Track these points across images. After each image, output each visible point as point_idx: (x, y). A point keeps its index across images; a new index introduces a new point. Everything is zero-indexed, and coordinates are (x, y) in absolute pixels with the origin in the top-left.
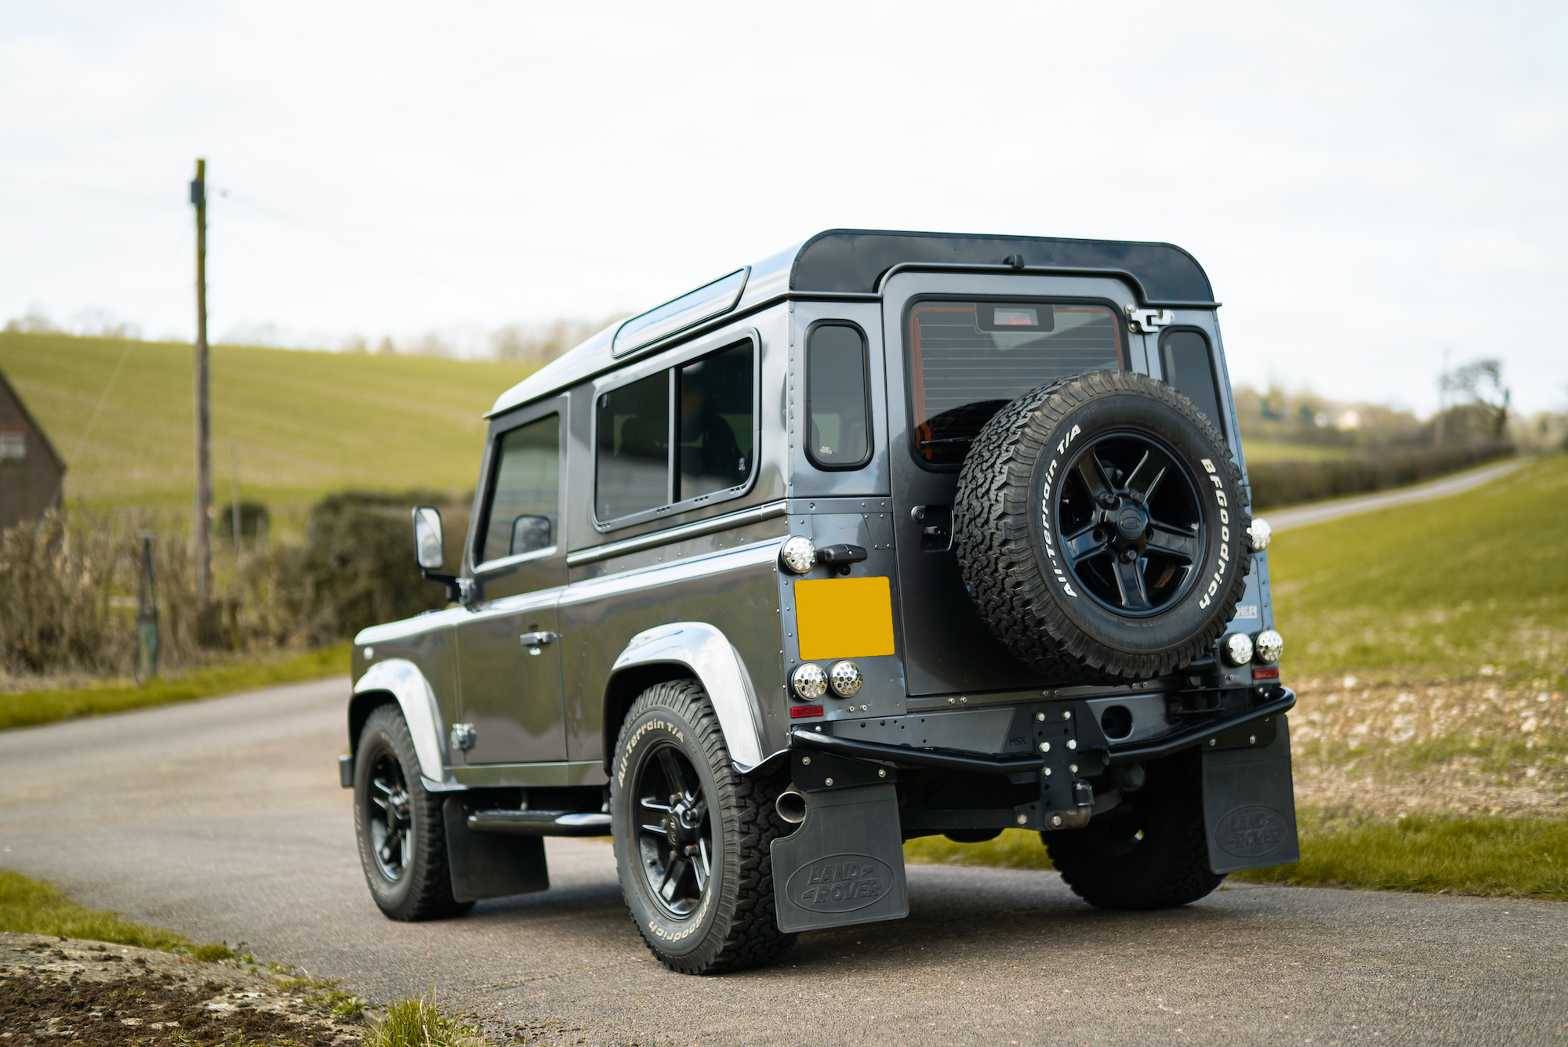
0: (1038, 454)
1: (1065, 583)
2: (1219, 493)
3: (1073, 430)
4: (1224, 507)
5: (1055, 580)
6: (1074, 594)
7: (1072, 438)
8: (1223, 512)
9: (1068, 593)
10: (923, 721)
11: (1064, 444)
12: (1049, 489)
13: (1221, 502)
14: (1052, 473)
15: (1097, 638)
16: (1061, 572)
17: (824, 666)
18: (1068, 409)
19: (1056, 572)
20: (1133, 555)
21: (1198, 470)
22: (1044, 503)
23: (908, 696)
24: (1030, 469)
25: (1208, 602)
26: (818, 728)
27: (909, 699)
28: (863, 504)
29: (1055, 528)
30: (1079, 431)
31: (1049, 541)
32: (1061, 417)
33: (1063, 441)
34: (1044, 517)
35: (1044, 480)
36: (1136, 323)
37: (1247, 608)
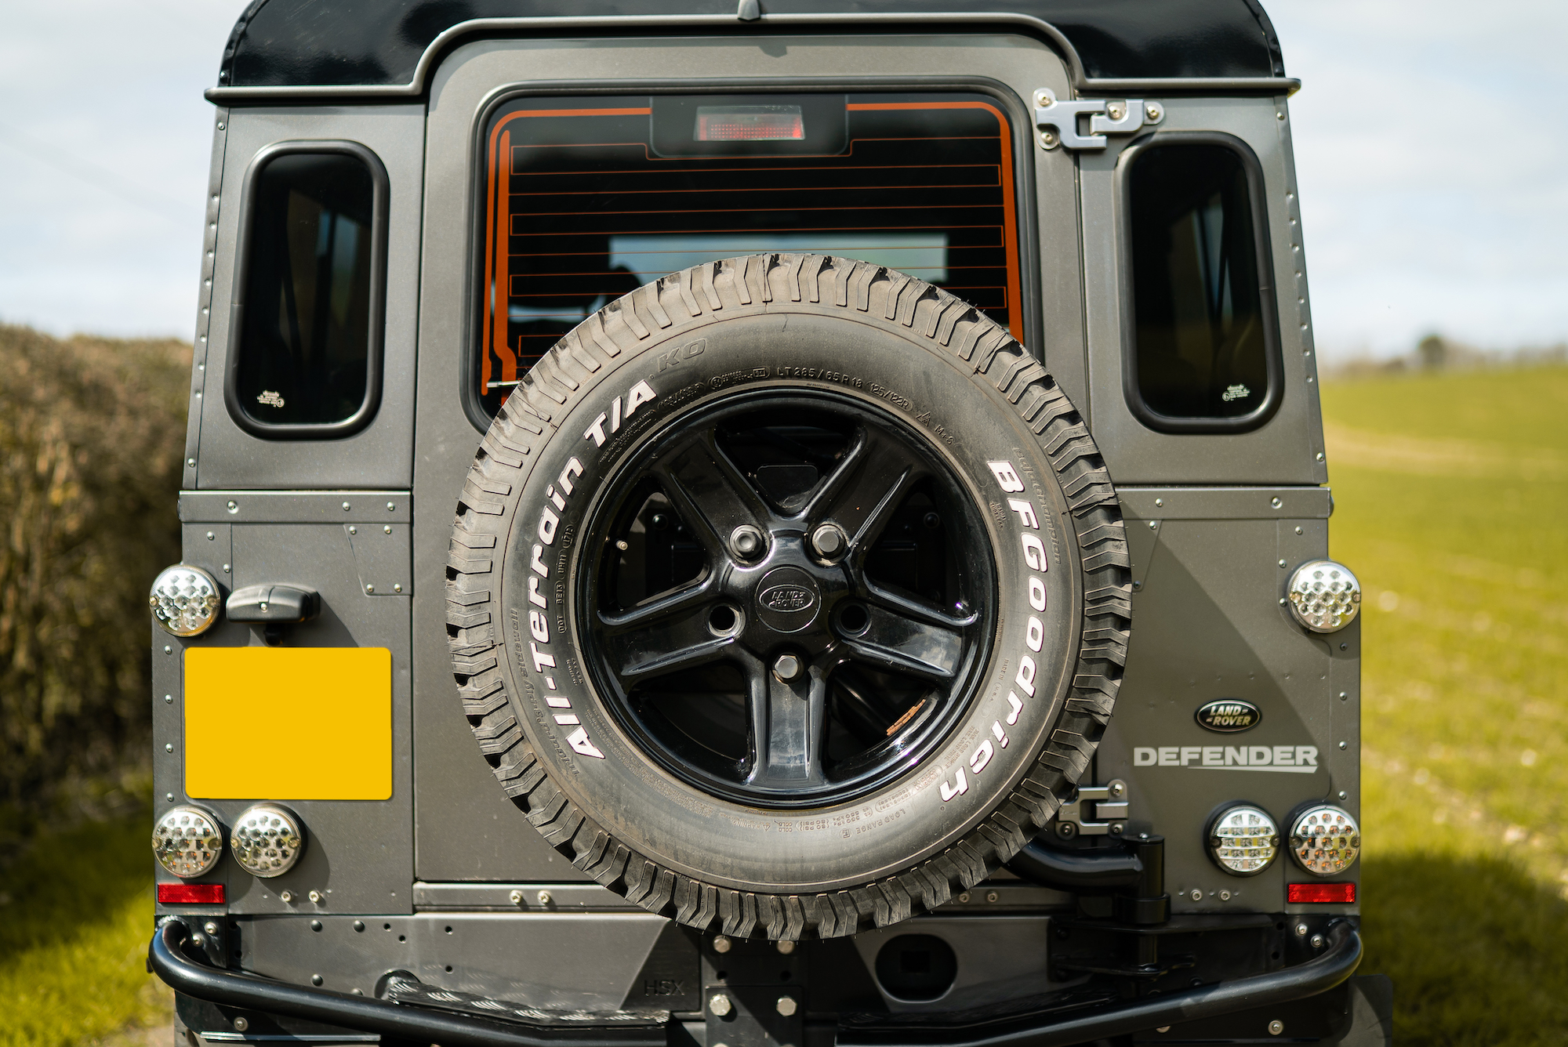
0: (536, 444)
1: (575, 727)
2: (1028, 540)
3: (634, 392)
4: (1037, 572)
5: (545, 720)
6: (595, 752)
7: (630, 410)
8: (1035, 583)
9: (578, 749)
10: (448, 929)
11: (605, 424)
12: (555, 521)
13: (1032, 561)
14: (568, 488)
16: (564, 702)
17: (224, 811)
18: (631, 347)
19: (553, 701)
20: (787, 666)
21: (980, 484)
22: (537, 550)
23: (416, 880)
24: (516, 477)
25: (962, 786)
26: (210, 927)
27: (419, 885)
28: (346, 505)
29: (563, 606)
30: (649, 395)
31: (543, 636)
32: (608, 364)
33: (602, 417)
34: (533, 582)
35: (540, 501)
36: (1052, 129)
37: (1291, 749)
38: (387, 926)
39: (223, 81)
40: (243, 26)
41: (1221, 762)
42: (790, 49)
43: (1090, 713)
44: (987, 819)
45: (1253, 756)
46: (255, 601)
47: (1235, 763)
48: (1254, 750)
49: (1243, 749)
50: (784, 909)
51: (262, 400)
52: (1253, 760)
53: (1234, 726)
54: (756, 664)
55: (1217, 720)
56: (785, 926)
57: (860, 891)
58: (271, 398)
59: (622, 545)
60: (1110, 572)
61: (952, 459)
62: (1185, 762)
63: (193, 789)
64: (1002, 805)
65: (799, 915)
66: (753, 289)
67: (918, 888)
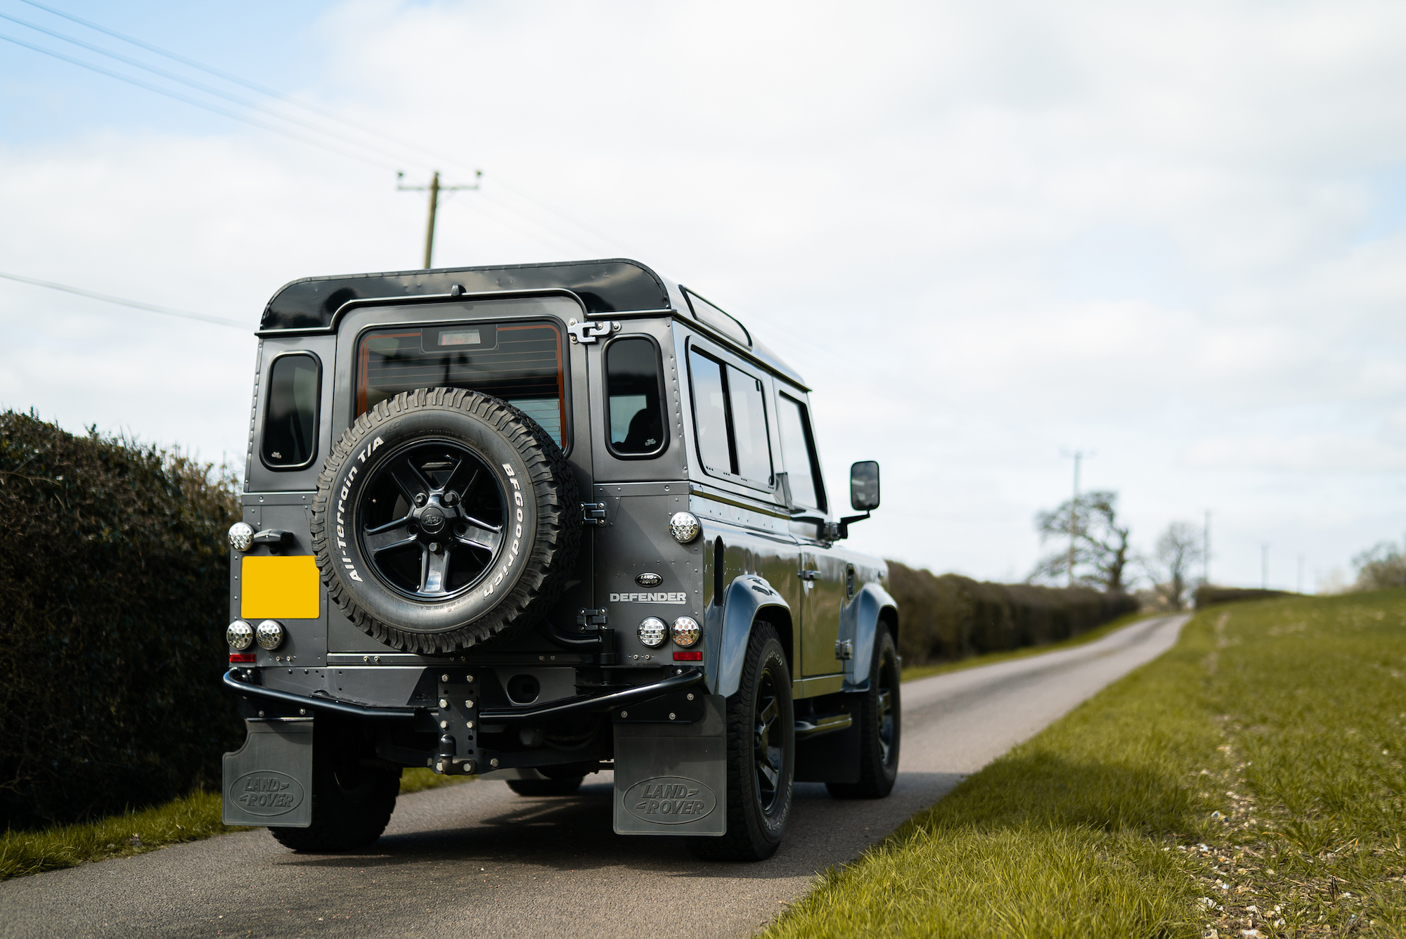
0: (341, 462)
1: (353, 570)
2: (517, 494)
3: (375, 441)
4: (520, 507)
5: (342, 567)
6: (360, 580)
7: (374, 449)
8: (519, 511)
9: (354, 578)
10: (340, 673)
11: (366, 454)
12: (347, 491)
13: (518, 503)
14: (352, 478)
15: (377, 617)
16: (349, 560)
17: (254, 623)
18: (376, 424)
19: (345, 560)
20: (433, 547)
21: (501, 473)
22: (341, 502)
23: (328, 652)
24: (333, 474)
25: (491, 591)
26: (249, 671)
27: (329, 654)
28: (304, 497)
29: (351, 523)
30: (381, 442)
31: (342, 535)
32: (367, 431)
33: (364, 451)
34: (339, 514)
35: (343, 484)
36: (574, 335)
37: (675, 594)
38: (317, 672)
39: (261, 328)
40: (269, 306)
41: (646, 600)
42: (474, 307)
43: (541, 562)
44: (501, 604)
45: (659, 597)
46: (264, 535)
47: (652, 600)
48: (660, 594)
49: (655, 594)
50: (427, 641)
51: (273, 455)
52: (660, 599)
53: (648, 584)
54: (423, 546)
55: (643, 582)
56: (429, 648)
57: (455, 633)
58: (276, 455)
59: (374, 501)
60: (549, 507)
61: (492, 464)
62: (631, 600)
63: (244, 615)
64: (507, 598)
65: (433, 643)
66: (420, 401)
67: (477, 632)
